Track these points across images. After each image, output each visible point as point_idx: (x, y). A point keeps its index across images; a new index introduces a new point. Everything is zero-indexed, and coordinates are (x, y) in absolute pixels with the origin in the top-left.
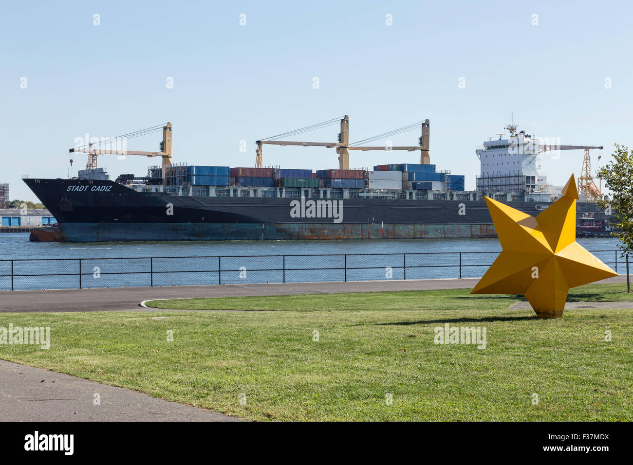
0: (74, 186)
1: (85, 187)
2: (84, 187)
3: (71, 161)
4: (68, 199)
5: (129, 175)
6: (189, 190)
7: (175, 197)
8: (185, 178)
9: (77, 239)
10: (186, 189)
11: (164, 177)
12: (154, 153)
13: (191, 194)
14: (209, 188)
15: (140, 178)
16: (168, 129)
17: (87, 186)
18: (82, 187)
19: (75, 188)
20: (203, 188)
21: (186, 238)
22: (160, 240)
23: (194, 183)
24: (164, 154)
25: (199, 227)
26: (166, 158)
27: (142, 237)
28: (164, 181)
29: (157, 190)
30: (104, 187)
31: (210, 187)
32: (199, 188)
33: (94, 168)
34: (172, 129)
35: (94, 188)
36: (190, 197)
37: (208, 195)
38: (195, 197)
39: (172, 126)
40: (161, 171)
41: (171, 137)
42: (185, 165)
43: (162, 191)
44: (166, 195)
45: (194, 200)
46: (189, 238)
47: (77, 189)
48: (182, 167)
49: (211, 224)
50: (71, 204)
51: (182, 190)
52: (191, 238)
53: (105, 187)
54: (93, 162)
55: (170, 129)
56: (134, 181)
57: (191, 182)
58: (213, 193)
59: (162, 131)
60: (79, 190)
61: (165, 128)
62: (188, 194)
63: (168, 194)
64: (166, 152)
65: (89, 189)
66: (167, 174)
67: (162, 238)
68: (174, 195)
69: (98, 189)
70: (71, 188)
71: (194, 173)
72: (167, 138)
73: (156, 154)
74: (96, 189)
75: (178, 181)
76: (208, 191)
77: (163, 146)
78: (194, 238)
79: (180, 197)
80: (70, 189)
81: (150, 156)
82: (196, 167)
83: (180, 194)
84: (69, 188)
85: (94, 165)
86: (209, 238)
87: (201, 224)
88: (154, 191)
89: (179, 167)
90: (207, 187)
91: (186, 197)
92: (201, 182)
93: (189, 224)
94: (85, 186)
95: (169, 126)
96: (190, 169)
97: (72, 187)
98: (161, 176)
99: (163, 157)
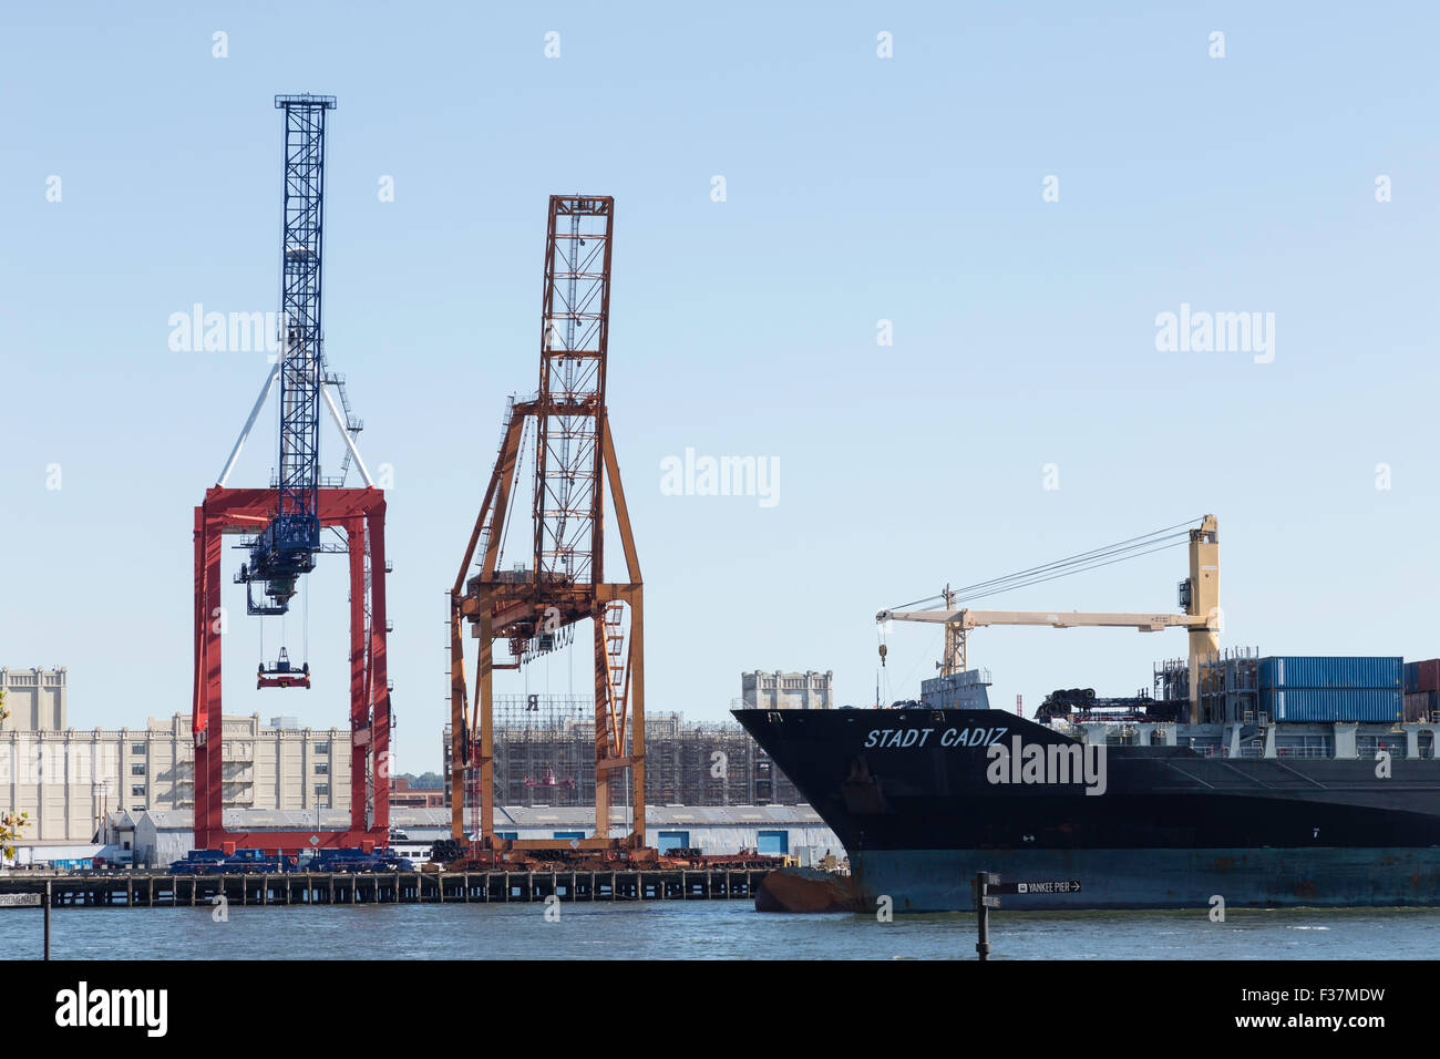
0: (887, 732)
1: (921, 735)
2: (916, 732)
3: (883, 651)
4: (871, 774)
5: (1076, 692)
6: (1264, 739)
7: (1214, 761)
8: (1252, 696)
9: (907, 901)
10: (1251, 735)
11: (1193, 696)
12: (1157, 618)
13: (1270, 752)
14: (1333, 731)
15: (1115, 701)
16: (1206, 539)
17: (927, 731)
18: (913, 734)
19: (890, 736)
20: (1313, 732)
21: (1262, 897)
22: (1178, 906)
23: (1282, 715)
24: (1192, 620)
25: (1304, 861)
26: (1199, 631)
27: (1118, 897)
28: (1195, 708)
29: (1154, 738)
30: (979, 733)
31: (1338, 727)
32: (1301, 731)
33: (961, 670)
34: (1220, 537)
35: (950, 735)
36: (1270, 762)
37: (1331, 751)
38: (1289, 762)
39: (1219, 528)
40: (1187, 677)
41: (1215, 562)
42: (1253, 655)
43: (1171, 741)
44: (1187, 755)
45: (1283, 771)
46: (1272, 898)
47: (897, 739)
48: (1243, 662)
49: (1343, 850)
50: (879, 789)
51: (1242, 738)
52: (1281, 898)
53: (983, 731)
54: (955, 649)
55: (1212, 537)
56: (1093, 710)
57: (1270, 710)
58: (1346, 745)
59: (1187, 545)
60: (904, 745)
61: (1196, 535)
62: (1262, 752)
63: (1192, 753)
64: (1197, 613)
65: (934, 739)
66: (1203, 687)
67: (1184, 899)
68: (1213, 755)
69: (963, 738)
70: (879, 738)
71: (1282, 682)
72: (1203, 568)
73: (1165, 622)
74: (956, 738)
75: (1230, 707)
76: (1330, 741)
77: (1189, 594)
78: (1291, 898)
79: (1234, 761)
80: (875, 740)
81: (1145, 628)
82: (1287, 660)
83: (1234, 750)
84: (871, 737)
85: (959, 661)
86: (1339, 899)
87: (1309, 850)
88: (1144, 741)
89: (1233, 661)
90: (1329, 726)
91: (1255, 763)
92: (1304, 708)
93: (1270, 852)
94: (920, 730)
95: (1208, 528)
96: (1267, 665)
97: (882, 735)
98: (1187, 694)
99: (1192, 629)
